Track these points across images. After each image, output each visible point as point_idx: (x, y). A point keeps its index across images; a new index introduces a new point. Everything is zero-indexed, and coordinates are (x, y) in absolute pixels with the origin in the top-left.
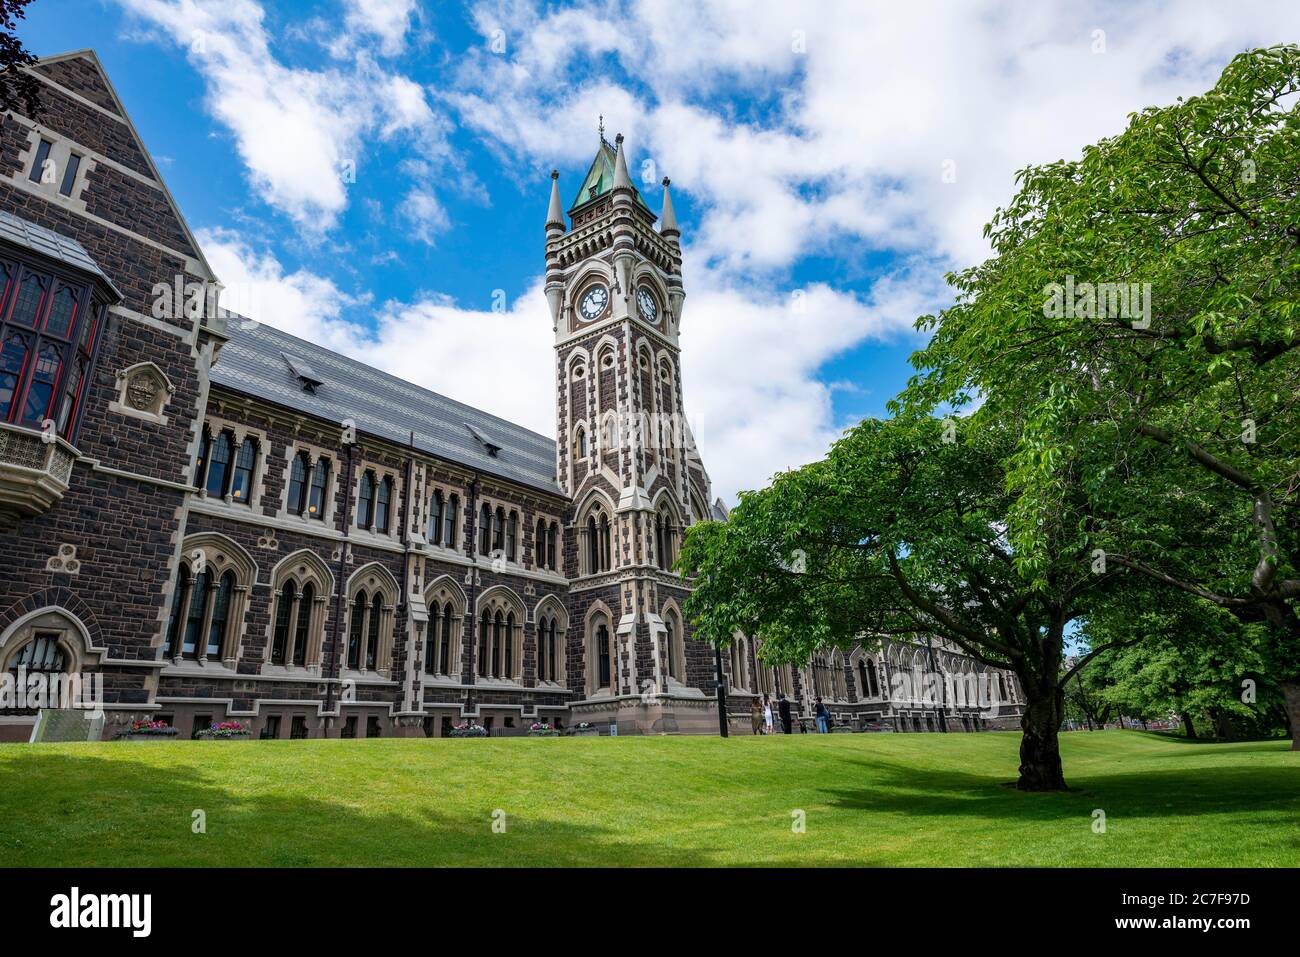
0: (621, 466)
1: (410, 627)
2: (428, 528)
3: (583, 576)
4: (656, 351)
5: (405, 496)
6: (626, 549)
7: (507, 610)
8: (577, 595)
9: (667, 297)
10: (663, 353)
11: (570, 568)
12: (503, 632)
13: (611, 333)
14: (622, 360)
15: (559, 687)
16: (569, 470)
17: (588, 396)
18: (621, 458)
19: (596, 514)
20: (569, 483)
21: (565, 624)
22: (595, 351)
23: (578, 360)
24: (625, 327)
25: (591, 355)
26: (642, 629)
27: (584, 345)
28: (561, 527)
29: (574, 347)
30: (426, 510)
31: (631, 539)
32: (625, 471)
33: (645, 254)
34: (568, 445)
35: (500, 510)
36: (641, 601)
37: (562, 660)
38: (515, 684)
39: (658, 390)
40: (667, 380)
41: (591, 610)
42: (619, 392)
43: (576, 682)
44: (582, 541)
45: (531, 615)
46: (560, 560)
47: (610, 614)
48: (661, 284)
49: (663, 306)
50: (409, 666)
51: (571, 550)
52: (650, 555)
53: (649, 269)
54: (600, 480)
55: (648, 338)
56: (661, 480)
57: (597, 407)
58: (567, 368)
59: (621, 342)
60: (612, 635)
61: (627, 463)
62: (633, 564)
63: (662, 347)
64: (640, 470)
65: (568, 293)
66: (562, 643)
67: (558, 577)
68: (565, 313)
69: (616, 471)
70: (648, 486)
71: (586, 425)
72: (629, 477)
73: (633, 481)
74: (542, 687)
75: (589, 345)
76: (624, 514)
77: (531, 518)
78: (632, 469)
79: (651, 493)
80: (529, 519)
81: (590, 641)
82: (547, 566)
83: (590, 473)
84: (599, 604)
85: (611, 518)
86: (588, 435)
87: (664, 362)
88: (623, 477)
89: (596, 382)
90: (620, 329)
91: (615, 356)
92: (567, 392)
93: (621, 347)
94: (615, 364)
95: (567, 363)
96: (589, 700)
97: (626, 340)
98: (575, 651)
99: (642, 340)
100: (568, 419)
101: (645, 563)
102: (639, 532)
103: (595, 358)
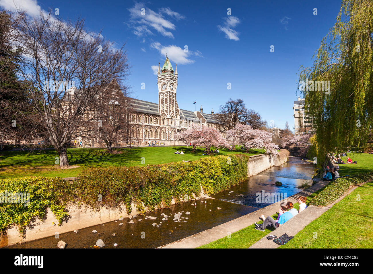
1: (143, 133)
2: (144, 122)
3: (162, 125)
5: (142, 118)
6: (167, 123)
7: (153, 130)
8: (161, 128)
9: (175, 85)
10: (174, 95)
11: (160, 124)
12: (152, 132)
13: (167, 93)
14: (168, 97)
15: (158, 138)
16: (160, 111)
17: (163, 101)
18: (167, 111)
19: (164, 118)
20: (160, 113)
21: (159, 131)
22: (164, 95)
23: (162, 96)
24: (169, 92)
26: (169, 133)
27: (163, 93)
28: (159, 119)
29: (161, 93)
30: (144, 119)
33: (172, 80)
34: (160, 107)
35: (152, 118)
36: (169, 130)
37: (159, 135)
38: (154, 138)
40: (174, 99)
41: (162, 130)
42: (167, 102)
43: (160, 138)
44: (162, 121)
45: (155, 130)
46: (159, 123)
47: (165, 130)
48: (174, 83)
49: (174, 87)
50: (143, 137)
51: (160, 122)
52: (170, 124)
53: (172, 82)
54: (164, 113)
56: (172, 114)
57: (164, 103)
58: (160, 96)
60: (165, 133)
61: (168, 112)
62: (168, 125)
63: (173, 94)
64: (169, 113)
65: (161, 84)
66: (159, 133)
67: (158, 125)
68: (160, 88)
69: (166, 112)
70: (170, 115)
71: (163, 105)
73: (169, 114)
74: (156, 138)
75: (164, 94)
76: (167, 119)
78: (168, 113)
79: (171, 116)
80: (155, 118)
81: (162, 133)
83: (163, 112)
84: (163, 129)
85: (165, 119)
86: (163, 107)
87: (174, 96)
89: (164, 99)
90: (168, 93)
91: (167, 96)
92: (160, 100)
93: (168, 95)
94: (167, 97)
95: (160, 95)
96: (162, 140)
97: (169, 94)
98: (160, 134)
99: (171, 94)
100: (160, 104)
101: (169, 125)
103: (164, 96)
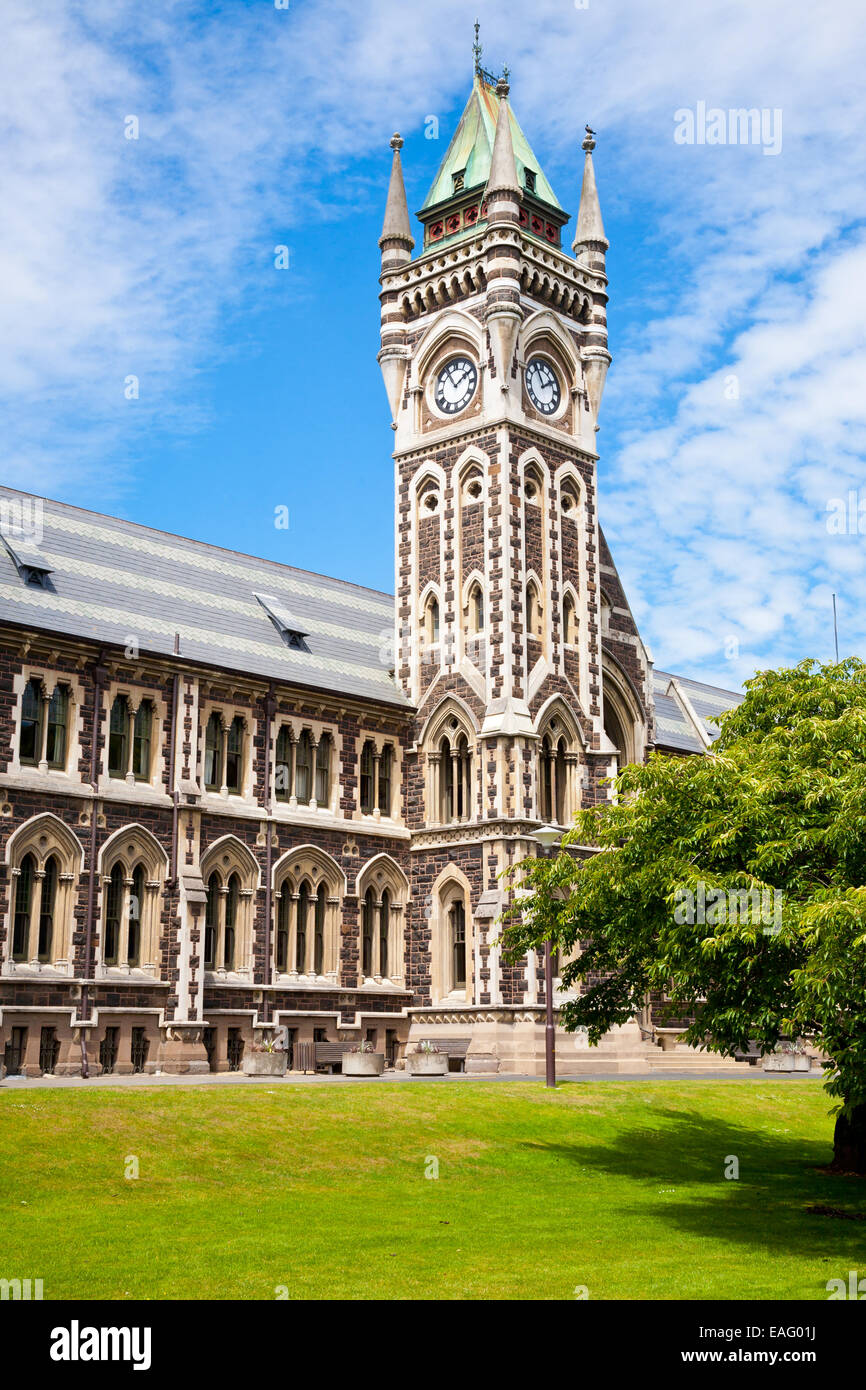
0: (489, 664)
1: (183, 910)
3: (429, 826)
4: (553, 468)
6: (493, 792)
7: (317, 879)
8: (421, 854)
9: (578, 366)
11: (413, 811)
12: (311, 911)
13: (479, 444)
14: (495, 493)
15: (393, 985)
16: (413, 661)
17: (443, 546)
18: (490, 652)
19: (451, 734)
20: (413, 682)
21: (403, 895)
22: (455, 471)
23: (429, 483)
24: (502, 436)
25: (449, 477)
27: (439, 458)
28: (399, 751)
29: (422, 460)
30: (200, 742)
31: (499, 779)
32: (495, 672)
33: (541, 299)
35: (308, 734)
37: (398, 948)
38: (329, 982)
39: (553, 535)
40: (571, 514)
41: (441, 878)
42: (489, 544)
43: (419, 980)
44: (432, 777)
45: (351, 886)
46: (398, 801)
47: (467, 886)
48: (569, 345)
49: (571, 382)
50: (183, 962)
51: (413, 786)
52: (527, 803)
53: (547, 323)
54: (458, 682)
55: (539, 447)
56: (552, 682)
57: (457, 564)
58: (412, 494)
59: (494, 462)
62: (501, 816)
63: (564, 459)
64: (517, 672)
65: (414, 363)
66: (398, 923)
67: (393, 825)
68: (411, 401)
69: (482, 670)
70: (529, 695)
71: (441, 593)
72: (500, 683)
73: (506, 689)
74: (367, 985)
75: (446, 459)
76: (491, 740)
77: (353, 742)
78: (506, 670)
79: (534, 708)
80: (349, 743)
81: (439, 923)
82: (377, 810)
83: (443, 671)
84: (452, 870)
85: (473, 743)
86: (443, 609)
87: (568, 483)
88: (491, 683)
89: (456, 523)
90: (493, 441)
91: (485, 482)
92: (412, 537)
93: (495, 469)
94: (485, 497)
95: (413, 485)
96: (436, 1006)
97: (502, 459)
98: (418, 936)
99: (529, 454)
100: (413, 580)
101: (519, 815)
102: (512, 769)
103: (455, 481)
